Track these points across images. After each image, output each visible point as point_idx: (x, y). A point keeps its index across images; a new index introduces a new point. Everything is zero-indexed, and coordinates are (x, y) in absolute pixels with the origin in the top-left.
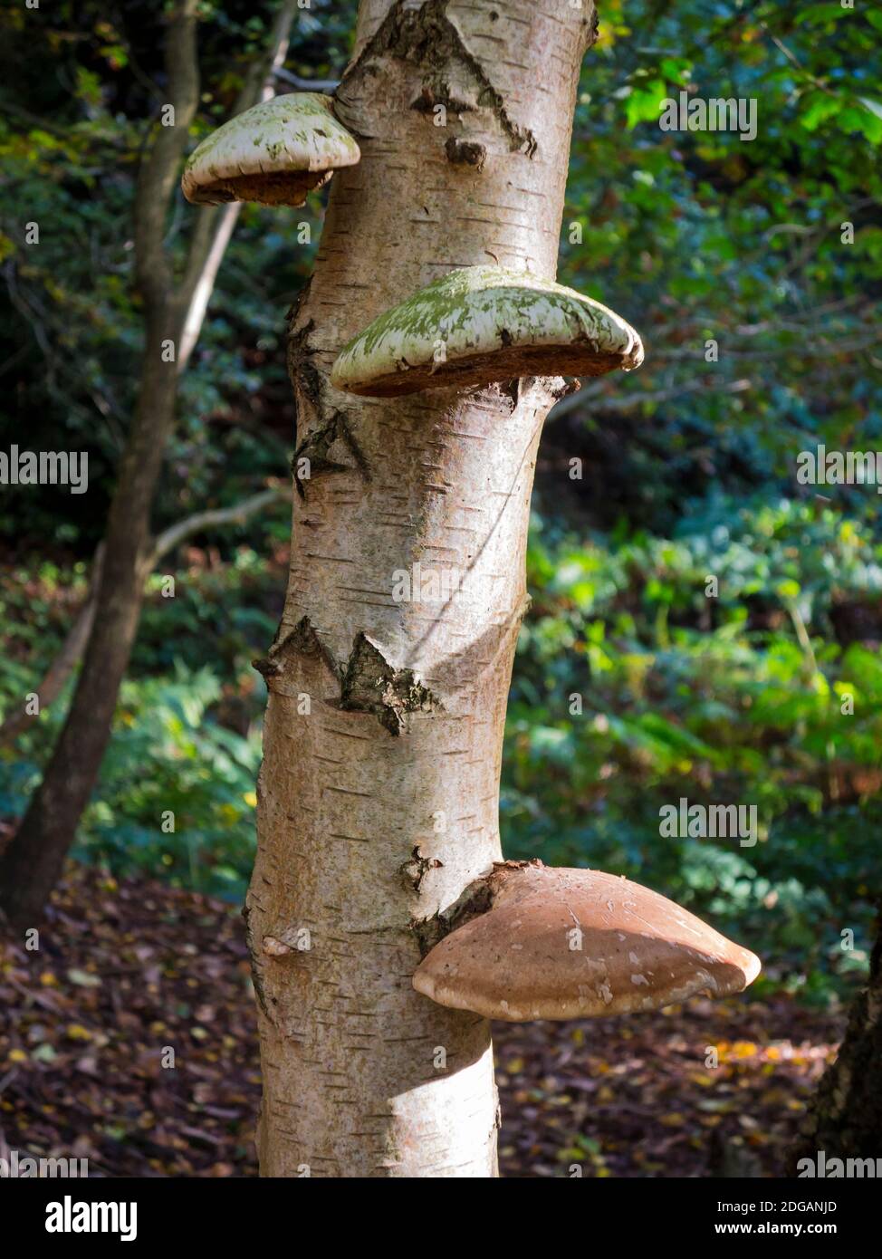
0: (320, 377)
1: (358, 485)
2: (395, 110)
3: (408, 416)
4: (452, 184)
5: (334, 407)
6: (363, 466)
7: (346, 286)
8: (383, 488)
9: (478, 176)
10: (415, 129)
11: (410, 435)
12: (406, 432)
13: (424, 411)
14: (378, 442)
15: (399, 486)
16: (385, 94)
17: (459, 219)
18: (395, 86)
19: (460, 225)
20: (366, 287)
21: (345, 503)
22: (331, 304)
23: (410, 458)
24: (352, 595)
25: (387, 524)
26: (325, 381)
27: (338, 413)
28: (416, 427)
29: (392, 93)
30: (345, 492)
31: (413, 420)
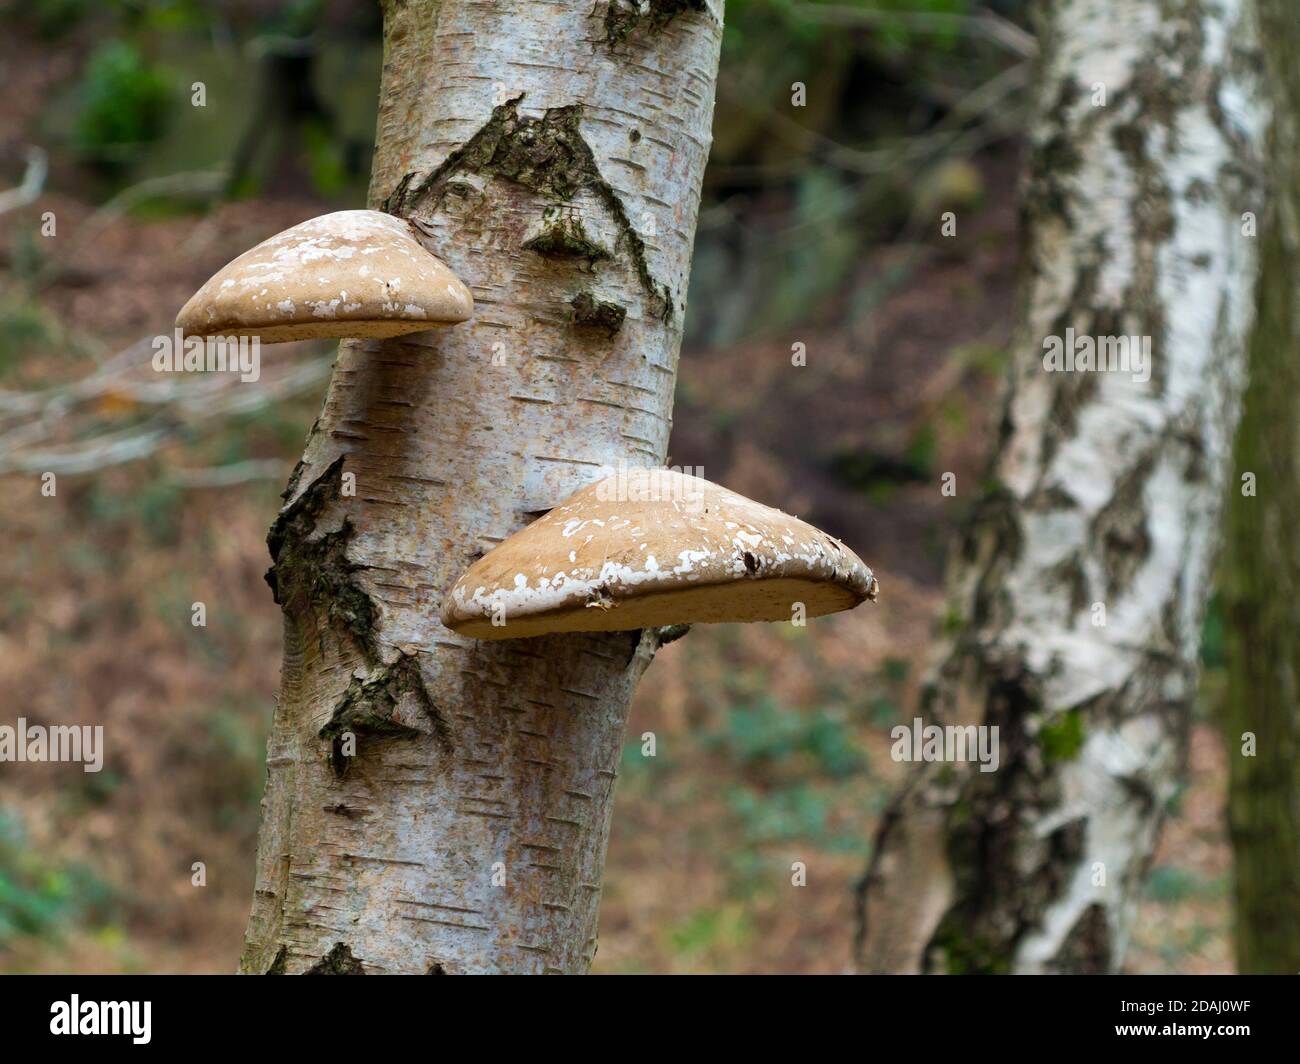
0: (374, 605)
1: (434, 757)
2: (496, 246)
3: (501, 664)
4: (574, 355)
5: (396, 648)
6: (441, 731)
7: (408, 480)
8: (469, 763)
9: (610, 345)
10: (527, 276)
11: (505, 691)
12: (501, 686)
13: (525, 658)
14: (461, 698)
15: (490, 760)
16: (479, 223)
17: (580, 400)
18: (497, 214)
19: (582, 409)
20: (441, 484)
21: (413, 783)
22: (383, 502)
23: (505, 721)
24: (422, 912)
25: (472, 813)
26: (380, 610)
27: (404, 656)
28: (513, 679)
29: (492, 225)
30: (414, 768)
31: (509, 670)
